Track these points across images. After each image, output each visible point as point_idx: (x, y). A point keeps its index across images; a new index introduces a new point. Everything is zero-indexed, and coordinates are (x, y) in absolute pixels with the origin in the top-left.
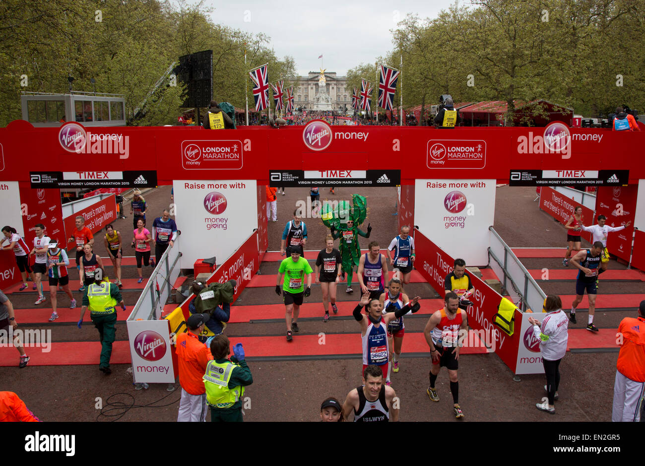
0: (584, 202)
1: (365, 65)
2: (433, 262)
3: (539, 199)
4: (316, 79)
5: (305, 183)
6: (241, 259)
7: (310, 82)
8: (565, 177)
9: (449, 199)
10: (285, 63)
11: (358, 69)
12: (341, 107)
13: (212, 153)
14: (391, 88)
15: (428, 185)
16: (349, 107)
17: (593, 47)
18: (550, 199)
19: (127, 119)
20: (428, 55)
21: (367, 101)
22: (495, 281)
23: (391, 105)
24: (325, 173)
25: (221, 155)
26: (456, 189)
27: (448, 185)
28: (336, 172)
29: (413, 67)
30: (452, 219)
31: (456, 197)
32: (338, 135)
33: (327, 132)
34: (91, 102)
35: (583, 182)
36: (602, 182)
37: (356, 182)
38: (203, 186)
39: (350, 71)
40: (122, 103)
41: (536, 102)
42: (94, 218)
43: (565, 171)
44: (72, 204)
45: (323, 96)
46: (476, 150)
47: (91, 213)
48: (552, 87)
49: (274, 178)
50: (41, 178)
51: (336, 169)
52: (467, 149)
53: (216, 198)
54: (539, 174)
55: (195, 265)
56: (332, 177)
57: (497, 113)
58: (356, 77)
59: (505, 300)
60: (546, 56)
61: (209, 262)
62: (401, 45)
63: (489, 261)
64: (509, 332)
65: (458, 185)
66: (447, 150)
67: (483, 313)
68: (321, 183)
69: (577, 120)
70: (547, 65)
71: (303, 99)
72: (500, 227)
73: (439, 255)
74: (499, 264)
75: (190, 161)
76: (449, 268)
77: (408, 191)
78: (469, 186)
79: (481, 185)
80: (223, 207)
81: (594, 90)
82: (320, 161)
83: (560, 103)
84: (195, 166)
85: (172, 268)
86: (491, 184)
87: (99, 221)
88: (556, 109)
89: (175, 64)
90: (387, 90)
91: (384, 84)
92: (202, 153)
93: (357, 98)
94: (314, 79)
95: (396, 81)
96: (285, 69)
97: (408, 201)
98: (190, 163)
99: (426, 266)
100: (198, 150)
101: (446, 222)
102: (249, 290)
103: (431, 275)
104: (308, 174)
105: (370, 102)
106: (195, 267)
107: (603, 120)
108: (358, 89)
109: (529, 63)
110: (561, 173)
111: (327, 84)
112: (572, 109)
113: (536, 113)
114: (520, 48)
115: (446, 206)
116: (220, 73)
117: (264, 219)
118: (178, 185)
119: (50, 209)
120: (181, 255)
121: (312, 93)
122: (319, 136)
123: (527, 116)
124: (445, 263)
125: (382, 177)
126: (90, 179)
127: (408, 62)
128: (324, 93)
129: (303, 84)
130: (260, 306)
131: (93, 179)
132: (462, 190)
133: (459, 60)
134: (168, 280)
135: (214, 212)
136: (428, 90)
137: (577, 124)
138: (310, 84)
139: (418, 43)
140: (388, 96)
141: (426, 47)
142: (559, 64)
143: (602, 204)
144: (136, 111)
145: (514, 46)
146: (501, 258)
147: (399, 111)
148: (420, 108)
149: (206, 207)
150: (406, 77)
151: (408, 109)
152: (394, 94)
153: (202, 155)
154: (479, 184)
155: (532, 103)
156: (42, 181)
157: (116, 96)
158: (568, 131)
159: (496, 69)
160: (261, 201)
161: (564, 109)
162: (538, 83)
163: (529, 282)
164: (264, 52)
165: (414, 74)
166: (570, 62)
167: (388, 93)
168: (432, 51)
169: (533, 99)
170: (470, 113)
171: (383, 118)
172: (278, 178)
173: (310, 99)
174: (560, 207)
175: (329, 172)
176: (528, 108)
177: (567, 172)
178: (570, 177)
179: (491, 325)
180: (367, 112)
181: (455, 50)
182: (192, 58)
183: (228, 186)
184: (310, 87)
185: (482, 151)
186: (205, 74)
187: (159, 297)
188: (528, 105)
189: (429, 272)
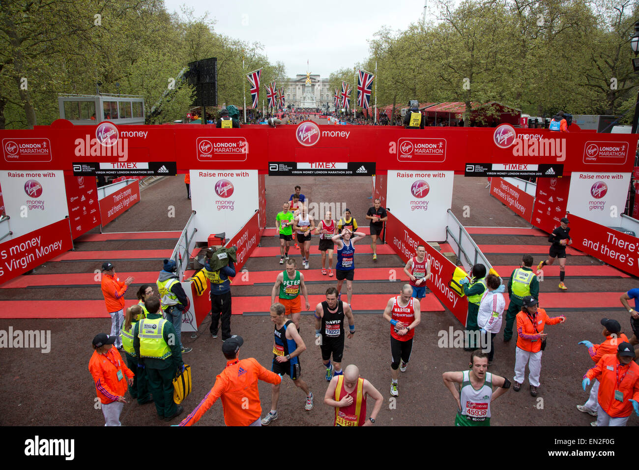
0: (527, 190)
1: (345, 69)
2: (401, 237)
3: (489, 186)
4: (303, 80)
5: (298, 172)
6: (246, 234)
7: (297, 83)
8: (510, 170)
9: (415, 187)
10: (277, 67)
11: (339, 72)
12: (324, 105)
13: (221, 148)
14: (367, 90)
15: (398, 175)
16: (330, 105)
17: (540, 57)
18: (499, 187)
19: (146, 116)
20: (399, 62)
21: (347, 100)
22: (452, 254)
23: (367, 104)
24: (314, 165)
25: (229, 150)
26: (421, 178)
27: (414, 175)
28: (323, 164)
29: (386, 72)
30: (417, 203)
31: (421, 185)
32: (325, 133)
33: (316, 130)
34: (116, 102)
35: (525, 174)
36: (541, 174)
37: (339, 172)
38: (214, 175)
39: (332, 74)
40: (141, 103)
41: (490, 104)
42: (122, 199)
43: (511, 165)
44: (104, 188)
45: (309, 95)
46: (438, 146)
47: (120, 196)
48: (503, 91)
49: (272, 168)
50: (82, 168)
51: (323, 161)
52: (431, 146)
53: (224, 185)
54: (490, 167)
55: (209, 239)
56: (320, 168)
57: (456, 113)
58: (337, 79)
59: (458, 269)
60: (499, 65)
61: (219, 236)
62: (376, 53)
63: (447, 238)
64: (461, 294)
65: (423, 176)
66: (414, 146)
67: (441, 279)
68: (310, 172)
69: (524, 119)
70: (500, 73)
71: (291, 98)
72: (456, 210)
73: (406, 232)
74: (455, 240)
75: (204, 154)
76: (414, 243)
77: (381, 179)
78: (432, 176)
79: (441, 176)
80: (230, 192)
81: (539, 94)
82: (311, 155)
83: (510, 106)
84: (207, 158)
85: (190, 241)
86: (450, 175)
87: (126, 202)
88: (506, 110)
89: (185, 69)
90: (364, 91)
91: (361, 86)
92: (214, 147)
93: (338, 98)
94: (301, 80)
95: (372, 83)
96: (277, 72)
97: (381, 187)
98: (204, 156)
99: (396, 241)
100: (210, 145)
101: (412, 205)
102: (252, 259)
103: (400, 248)
104: (300, 166)
105: (349, 101)
106: (208, 240)
107: (547, 119)
108: (339, 90)
109: (485, 70)
110: (508, 166)
111: (312, 85)
112: (519, 110)
113: (489, 113)
114: (477, 58)
115: (413, 192)
116: (222, 77)
117: (263, 201)
118: (194, 173)
119: (88, 192)
120: (197, 231)
121: (299, 92)
122: (310, 134)
123: (481, 116)
124: (411, 239)
125: (360, 168)
126: (122, 168)
127: (382, 68)
128: (310, 92)
129: (291, 85)
130: (261, 272)
131: (124, 168)
132: (426, 179)
133: (425, 67)
134: (187, 251)
135: (223, 196)
136: (399, 92)
137: (524, 123)
138: (297, 85)
139: (391, 51)
140: (365, 97)
141: (398, 54)
142: (510, 72)
143: (541, 191)
144: (153, 110)
145: (473, 56)
146: (456, 235)
147: (373, 109)
148: (391, 107)
149: (217, 192)
150: (380, 81)
151: (381, 108)
152: (370, 95)
153: (213, 150)
154: (440, 174)
155: (486, 104)
156: (82, 170)
157: (137, 97)
158: (514, 131)
159: (457, 75)
160: (261, 187)
161: (513, 110)
162: (492, 88)
163: (478, 255)
164: (259, 58)
165: (387, 78)
166: (519, 71)
167: (365, 94)
168: (402, 59)
169: (487, 102)
170: (434, 113)
171: (360, 115)
172: (276, 168)
173: (298, 98)
174: (507, 193)
175: (317, 163)
176: (483, 109)
177: (513, 166)
178: (515, 170)
179: (447, 289)
180: (346, 110)
181: (422, 59)
182: (199, 64)
183: (235, 175)
184: (297, 87)
185: (443, 148)
186: (211, 78)
187: (181, 264)
188: (483, 106)
189: (398, 246)
